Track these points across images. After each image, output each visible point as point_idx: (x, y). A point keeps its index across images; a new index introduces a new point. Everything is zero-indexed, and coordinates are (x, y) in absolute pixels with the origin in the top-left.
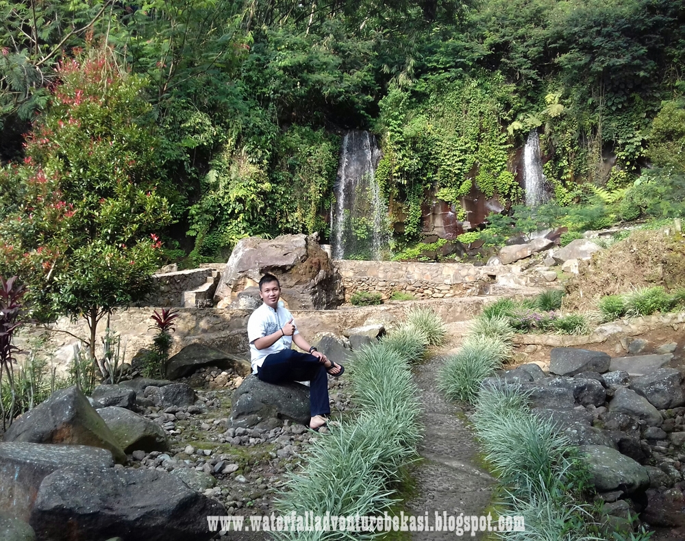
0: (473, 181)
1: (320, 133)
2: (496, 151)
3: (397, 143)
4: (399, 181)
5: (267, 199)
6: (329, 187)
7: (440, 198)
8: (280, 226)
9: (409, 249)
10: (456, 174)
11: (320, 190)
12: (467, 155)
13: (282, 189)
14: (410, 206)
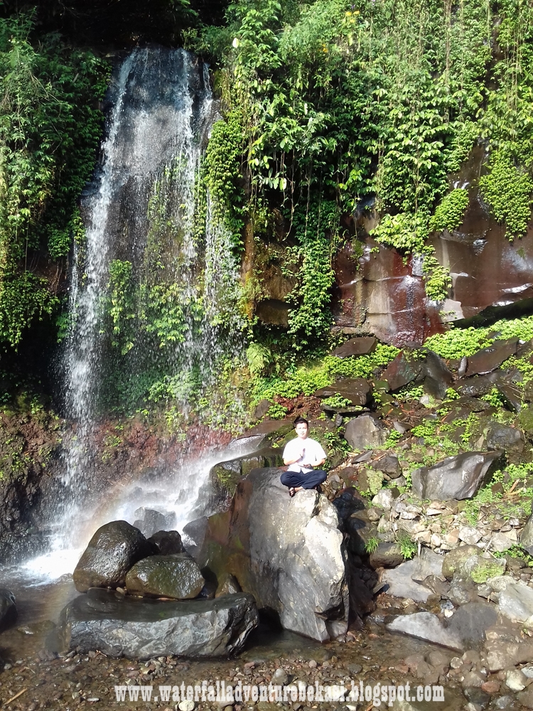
0: (473, 192)
3: (262, 73)
4: (267, 180)
7: (384, 238)
9: (302, 370)
10: (425, 174)
11: (23, 198)
12: (456, 123)
14: (302, 258)
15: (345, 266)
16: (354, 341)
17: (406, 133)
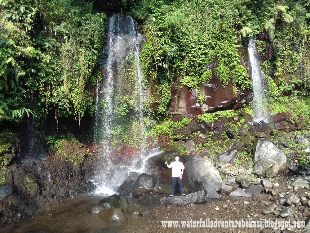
0: (214, 71)
4: (160, 64)
6: (97, 63)
7: (185, 84)
9: (158, 125)
10: (200, 65)
11: (89, 65)
13: (47, 58)
14: (163, 88)
15: (174, 92)
16: (177, 116)
17: (195, 51)
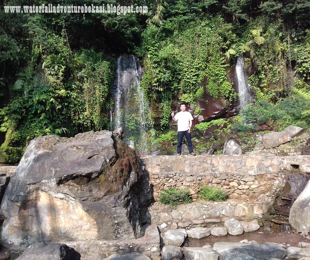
0: (205, 89)
1: (101, 54)
2: (219, 69)
3: (155, 63)
4: (157, 89)
5: (64, 102)
6: (109, 94)
7: (183, 100)
8: (74, 122)
9: (163, 135)
10: (193, 84)
11: (103, 96)
12: (200, 72)
13: (74, 95)
14: (163, 106)
17: (188, 74)
